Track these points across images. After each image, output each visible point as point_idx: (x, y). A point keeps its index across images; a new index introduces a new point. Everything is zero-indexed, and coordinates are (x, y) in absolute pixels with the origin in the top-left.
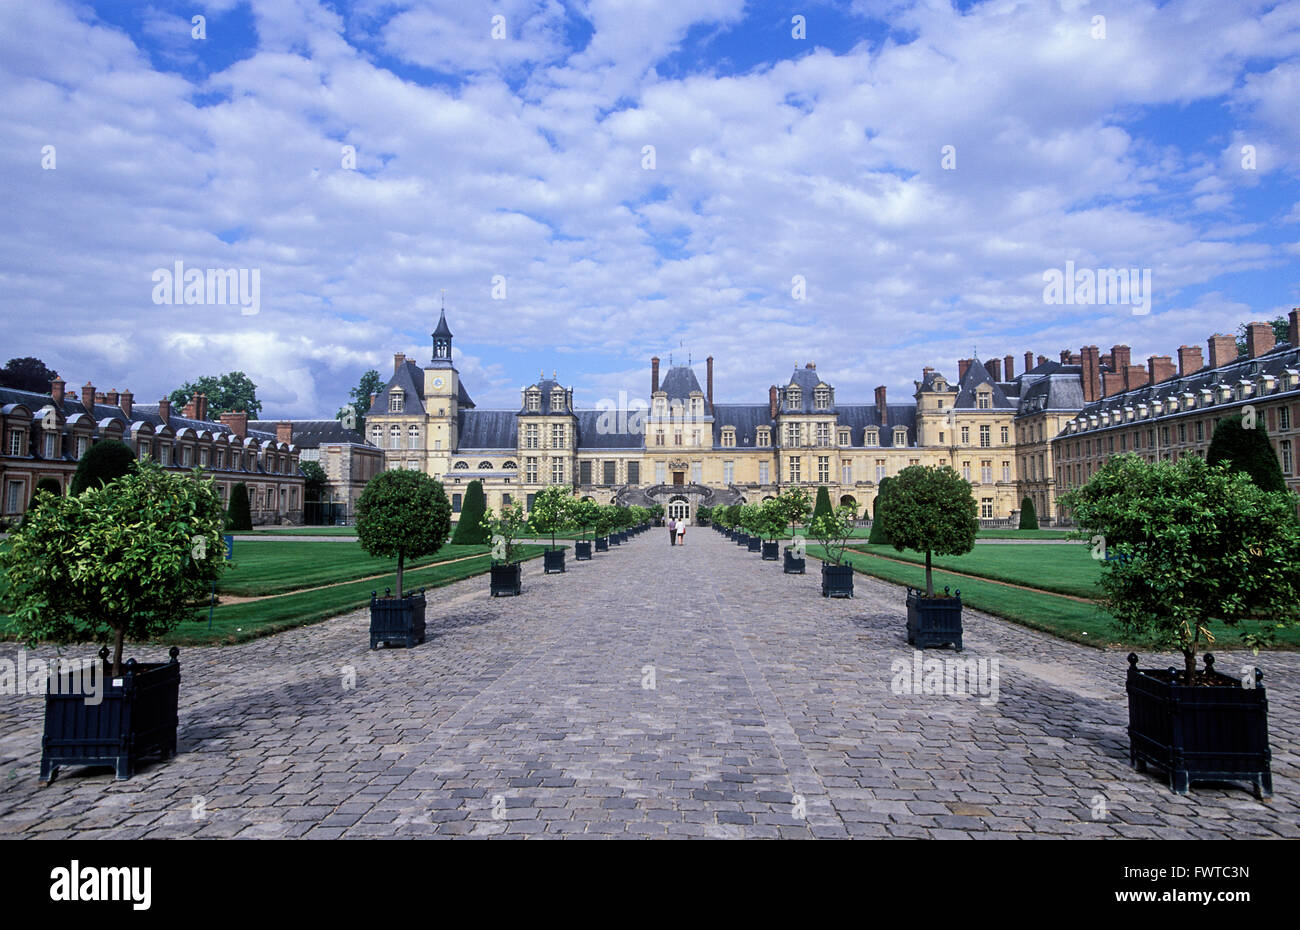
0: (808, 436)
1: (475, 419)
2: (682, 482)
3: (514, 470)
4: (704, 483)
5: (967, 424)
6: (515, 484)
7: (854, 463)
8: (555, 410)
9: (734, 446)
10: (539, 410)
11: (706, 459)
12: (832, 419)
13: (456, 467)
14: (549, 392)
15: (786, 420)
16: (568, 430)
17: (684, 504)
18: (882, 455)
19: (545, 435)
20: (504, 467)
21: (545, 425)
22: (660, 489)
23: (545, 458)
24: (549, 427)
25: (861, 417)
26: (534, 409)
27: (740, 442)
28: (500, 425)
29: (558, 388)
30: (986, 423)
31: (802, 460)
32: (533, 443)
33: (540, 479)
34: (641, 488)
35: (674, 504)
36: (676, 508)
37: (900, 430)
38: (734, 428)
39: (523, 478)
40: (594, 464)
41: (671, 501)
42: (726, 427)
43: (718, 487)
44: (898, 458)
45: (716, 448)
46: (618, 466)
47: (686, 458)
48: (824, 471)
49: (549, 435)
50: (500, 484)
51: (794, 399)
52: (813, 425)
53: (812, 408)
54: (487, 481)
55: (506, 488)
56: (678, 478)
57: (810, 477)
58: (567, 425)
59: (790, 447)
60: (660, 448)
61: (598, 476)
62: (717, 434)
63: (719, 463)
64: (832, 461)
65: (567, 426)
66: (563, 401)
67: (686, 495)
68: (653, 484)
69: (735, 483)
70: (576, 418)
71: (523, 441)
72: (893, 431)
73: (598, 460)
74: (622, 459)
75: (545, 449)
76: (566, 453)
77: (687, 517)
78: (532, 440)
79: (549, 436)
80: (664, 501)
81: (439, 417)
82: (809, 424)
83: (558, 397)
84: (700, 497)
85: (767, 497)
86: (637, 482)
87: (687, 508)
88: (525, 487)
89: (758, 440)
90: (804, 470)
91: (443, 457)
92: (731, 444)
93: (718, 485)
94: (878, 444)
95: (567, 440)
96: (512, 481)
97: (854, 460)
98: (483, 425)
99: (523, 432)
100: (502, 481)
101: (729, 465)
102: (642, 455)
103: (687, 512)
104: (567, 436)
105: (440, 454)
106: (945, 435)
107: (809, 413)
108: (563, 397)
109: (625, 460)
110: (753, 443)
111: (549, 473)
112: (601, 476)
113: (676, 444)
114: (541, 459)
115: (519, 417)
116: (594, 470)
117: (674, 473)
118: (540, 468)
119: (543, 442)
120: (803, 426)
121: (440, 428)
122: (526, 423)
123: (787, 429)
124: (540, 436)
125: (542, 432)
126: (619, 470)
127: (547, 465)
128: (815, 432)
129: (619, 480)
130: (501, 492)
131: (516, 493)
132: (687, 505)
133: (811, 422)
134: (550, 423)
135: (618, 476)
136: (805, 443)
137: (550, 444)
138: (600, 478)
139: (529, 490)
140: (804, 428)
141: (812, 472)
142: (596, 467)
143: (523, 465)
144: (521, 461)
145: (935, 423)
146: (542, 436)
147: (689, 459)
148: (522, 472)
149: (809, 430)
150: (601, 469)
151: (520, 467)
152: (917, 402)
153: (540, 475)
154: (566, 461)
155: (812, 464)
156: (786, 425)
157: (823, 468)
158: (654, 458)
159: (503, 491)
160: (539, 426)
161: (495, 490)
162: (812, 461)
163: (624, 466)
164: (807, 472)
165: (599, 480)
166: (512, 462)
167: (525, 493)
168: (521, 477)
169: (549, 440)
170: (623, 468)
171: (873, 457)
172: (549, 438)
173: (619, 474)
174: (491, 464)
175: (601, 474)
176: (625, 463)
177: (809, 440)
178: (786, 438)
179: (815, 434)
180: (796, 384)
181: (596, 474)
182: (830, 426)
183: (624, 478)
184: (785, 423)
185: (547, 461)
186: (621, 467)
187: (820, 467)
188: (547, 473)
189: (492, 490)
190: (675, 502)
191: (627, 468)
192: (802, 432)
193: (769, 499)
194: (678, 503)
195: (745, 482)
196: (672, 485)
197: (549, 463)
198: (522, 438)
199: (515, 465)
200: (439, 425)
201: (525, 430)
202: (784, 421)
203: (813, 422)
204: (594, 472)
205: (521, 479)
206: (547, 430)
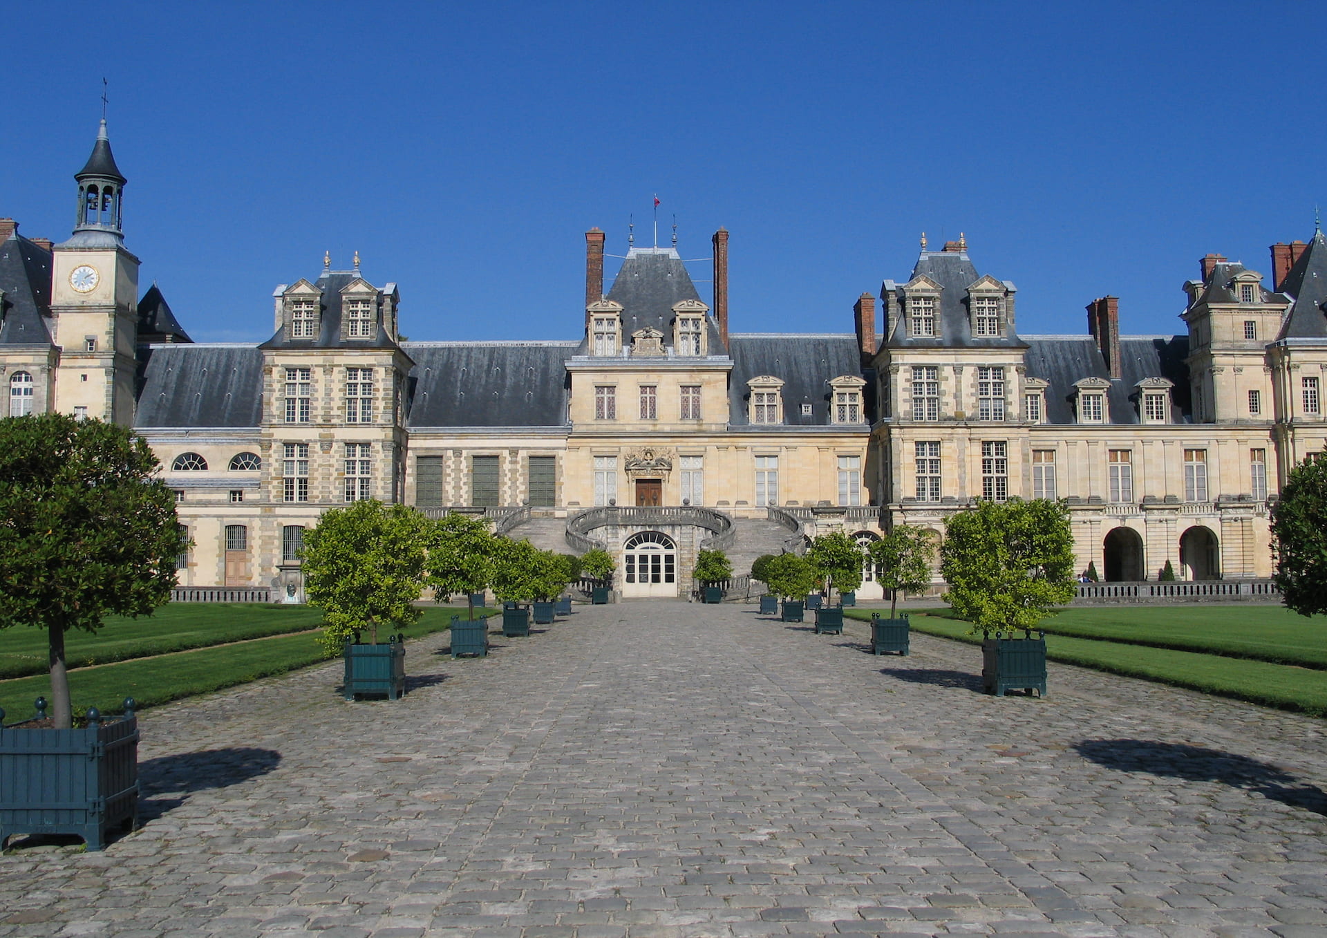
0: (957, 396)
1: (179, 364)
2: (656, 499)
3: (256, 474)
4: (710, 503)
6: (254, 504)
7: (1061, 459)
8: (352, 338)
9: (779, 421)
10: (316, 338)
11: (712, 449)
12: (1011, 359)
14: (340, 295)
15: (904, 360)
16: (383, 381)
17: (662, 551)
18: (1124, 437)
19: (329, 391)
20: (234, 467)
21: (328, 369)
22: (608, 515)
23: (327, 444)
24: (338, 376)
25: (1062, 363)
26: (303, 336)
27: (792, 415)
28: (233, 378)
29: (361, 288)
31: (946, 449)
32: (299, 411)
33: (315, 492)
34: (558, 514)
35: (638, 551)
36: (643, 559)
37: (1157, 388)
38: (780, 382)
39: (274, 490)
40: (450, 462)
41: (632, 544)
42: (760, 380)
43: (741, 511)
44: (1158, 445)
45: (738, 425)
46: (506, 466)
47: (662, 447)
48: (994, 474)
49: (337, 393)
50: (219, 504)
51: (923, 314)
52: (968, 372)
53: (965, 333)
54: (189, 496)
55: (236, 513)
56: (649, 489)
57: (962, 488)
58: (382, 371)
59: (916, 420)
60: (605, 426)
61: (457, 488)
62: (741, 397)
63: (746, 458)
64: (1014, 454)
65: (380, 374)
66: (372, 316)
67: (667, 531)
68: (587, 503)
69: (782, 502)
70: (400, 354)
71: (274, 406)
72: (1139, 390)
73: (457, 452)
74: (514, 451)
75: (327, 424)
76: (378, 434)
77: (670, 579)
78: (298, 404)
79: (338, 396)
80: (616, 543)
81: (83, 355)
82: (958, 370)
83: (360, 307)
84: (700, 534)
85: (860, 534)
86: (552, 501)
87: (669, 559)
88: (278, 511)
89: (835, 410)
90: (949, 472)
92: (772, 418)
93: (741, 508)
94: (1106, 419)
95: (380, 404)
96: (248, 496)
97: (1062, 449)
98: (194, 378)
99: (277, 386)
100: (225, 496)
101: (770, 463)
102: (562, 443)
103: (670, 569)
104: (380, 394)
106: (1261, 398)
107: (958, 344)
108: (373, 308)
109: (523, 454)
110: (822, 416)
111: (336, 479)
112: (465, 488)
113: (643, 416)
114: (318, 446)
115: (266, 353)
116: (449, 475)
117: (638, 481)
118: (316, 466)
119: (323, 408)
120: (944, 374)
121: (85, 377)
122: (282, 366)
123: (907, 380)
124: (316, 395)
125: (320, 387)
126: (509, 475)
127: (333, 461)
128: (972, 386)
129: (507, 496)
130: (222, 522)
131: (257, 523)
132: (669, 552)
133: (963, 365)
134: (340, 366)
135: (506, 488)
136: (949, 411)
137: (339, 412)
138: (462, 492)
139: (288, 516)
140: (947, 379)
141: (968, 477)
142: (453, 466)
143: (276, 461)
144: (271, 452)
145: (1238, 370)
146: (320, 394)
147: (674, 450)
148: (274, 475)
149: (959, 382)
150: (465, 471)
151: (269, 465)
152: (1194, 326)
153: (316, 483)
154: (378, 452)
155: (967, 459)
156: (905, 371)
157: (993, 468)
158: (591, 447)
159: (225, 519)
160: (314, 372)
161: (208, 516)
162: (967, 452)
163: (519, 466)
164: (956, 476)
165: (461, 496)
166: (252, 455)
167: (279, 524)
168: (270, 487)
169: (337, 403)
170: (517, 470)
171: (1101, 444)
172: (337, 399)
173: (509, 483)
174: (202, 460)
175: (465, 484)
176: (523, 459)
177: (959, 403)
178: (905, 401)
179: (973, 390)
180: (926, 281)
181: (453, 484)
182: (1008, 375)
183: (521, 492)
184: (901, 368)
185: (332, 452)
186: (513, 466)
187: (986, 465)
188: (332, 479)
189: (200, 516)
190: (639, 546)
191: (527, 471)
192: (943, 387)
193: (864, 539)
194: (647, 548)
195: (808, 500)
196: (634, 505)
197: (337, 456)
198: (273, 400)
199: (258, 460)
200: (84, 372)
201: (279, 382)
202: (900, 362)
203: (967, 365)
204: (449, 479)
205: (269, 492)
206: (332, 381)
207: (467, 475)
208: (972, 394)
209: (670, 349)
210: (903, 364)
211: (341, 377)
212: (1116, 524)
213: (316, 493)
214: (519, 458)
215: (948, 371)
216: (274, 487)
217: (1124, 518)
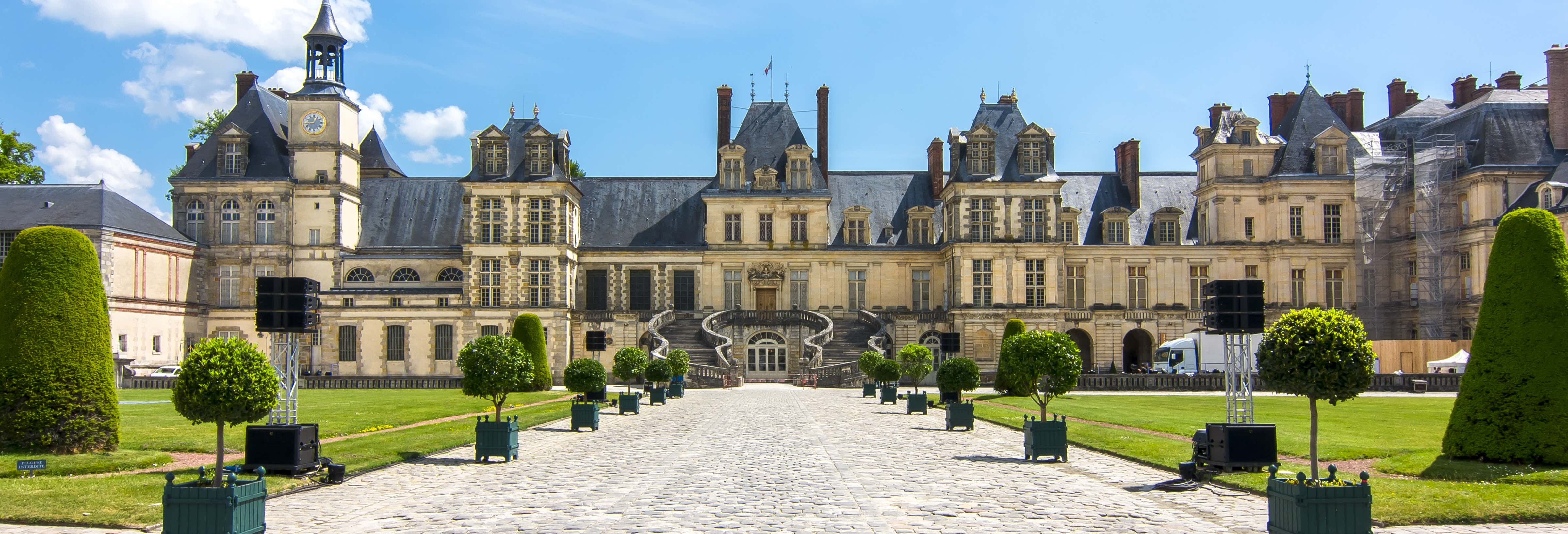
0: (1007, 223)
2: (772, 304)
3: (458, 284)
4: (813, 306)
5: (1295, 201)
6: (456, 307)
7: (1089, 272)
8: (533, 173)
9: (867, 241)
10: (506, 170)
11: (815, 266)
12: (1050, 192)
13: (350, 279)
14: (524, 139)
15: (966, 194)
17: (777, 346)
18: (1141, 256)
19: (516, 218)
20: (441, 279)
21: (515, 199)
22: (736, 316)
23: (515, 259)
24: (523, 204)
26: (495, 172)
28: (440, 202)
29: (540, 133)
30: (1331, 199)
31: (996, 265)
32: (493, 233)
35: (757, 346)
36: (762, 351)
38: (868, 211)
39: (474, 297)
40: (612, 275)
42: (852, 209)
43: (839, 315)
44: (1169, 262)
46: (656, 278)
47: (779, 263)
48: (1035, 287)
49: (522, 220)
50: (429, 307)
51: (981, 155)
52: (1016, 202)
53: (1014, 170)
54: (405, 303)
55: (443, 316)
56: (766, 297)
57: (1010, 295)
59: (973, 242)
60: (733, 242)
61: (618, 295)
63: (842, 273)
64: (1051, 270)
65: (557, 203)
66: (548, 157)
67: (780, 329)
68: (719, 308)
69: (869, 308)
70: (571, 188)
71: (473, 229)
72: (1155, 217)
73: (618, 266)
74: (662, 266)
75: (515, 241)
76: (555, 252)
77: (782, 367)
78: (491, 228)
79: (523, 222)
80: (739, 339)
81: (315, 186)
82: (1008, 200)
84: (807, 333)
86: (692, 307)
87: (782, 352)
88: (477, 313)
89: (911, 233)
90: (999, 284)
91: (324, 258)
92: (862, 238)
93: (838, 312)
95: (557, 228)
96: (453, 302)
97: (1091, 266)
98: (407, 208)
99: (474, 213)
100: (434, 302)
102: (699, 258)
104: (557, 220)
105: (318, 253)
106: (1255, 223)
107: (1008, 180)
108: (550, 149)
109: (669, 267)
111: (523, 288)
112: (624, 295)
113: (762, 239)
114: (508, 263)
115: (464, 184)
116: (612, 285)
117: (758, 290)
118: (506, 277)
119: (511, 231)
120: (997, 204)
121: (317, 206)
122: (479, 196)
123: (967, 210)
124: (506, 221)
125: (509, 214)
126: (658, 285)
127: (520, 274)
128: (1019, 214)
129: (657, 302)
130: (432, 323)
131: (460, 324)
132: (782, 346)
133: (1012, 197)
134: (524, 196)
135: (656, 295)
136: (1001, 233)
137: (524, 235)
138: (622, 298)
139: (484, 318)
140: (998, 208)
141: (1014, 287)
142: (615, 278)
143: (475, 273)
144: (471, 266)
145: (1237, 200)
146: (509, 220)
147: (786, 265)
148: (473, 285)
149: (1008, 211)
150: (625, 281)
151: (470, 277)
152: (1201, 165)
153: (507, 292)
154: (555, 266)
155: (1014, 273)
156: (966, 202)
157: (1035, 281)
158: (722, 263)
159: (435, 321)
160: (504, 202)
161: (420, 318)
162: (1014, 267)
163: (666, 278)
164: (1005, 287)
165: (621, 302)
166: (455, 270)
167: (478, 325)
168: (470, 295)
169: (522, 227)
170: (665, 281)
171: (1123, 261)
172: (522, 224)
173: (658, 291)
174: (415, 273)
175: (624, 292)
176: (669, 272)
177: (1008, 228)
178: (965, 226)
179: (1020, 217)
180: (984, 128)
181: (614, 292)
182: (1048, 205)
183: (668, 299)
184: (963, 199)
185: (519, 267)
186: (662, 278)
187: (1029, 279)
188: (519, 288)
189: (414, 318)
190: (758, 342)
191: (672, 282)
192: (996, 215)
193: (932, 337)
194: (765, 343)
195: (889, 305)
196: (755, 309)
197: (523, 270)
198: (471, 224)
199: (460, 273)
200: (317, 200)
201: (476, 209)
202: (962, 194)
203: (1016, 196)
204: (612, 288)
205: (470, 299)
206: (519, 209)
207: (626, 285)
208: (1019, 221)
209: (783, 184)
210: (964, 196)
211: (525, 206)
212: (1133, 326)
213: (507, 299)
214: (666, 272)
215: (1000, 202)
216: (473, 295)
217: (1139, 321)
